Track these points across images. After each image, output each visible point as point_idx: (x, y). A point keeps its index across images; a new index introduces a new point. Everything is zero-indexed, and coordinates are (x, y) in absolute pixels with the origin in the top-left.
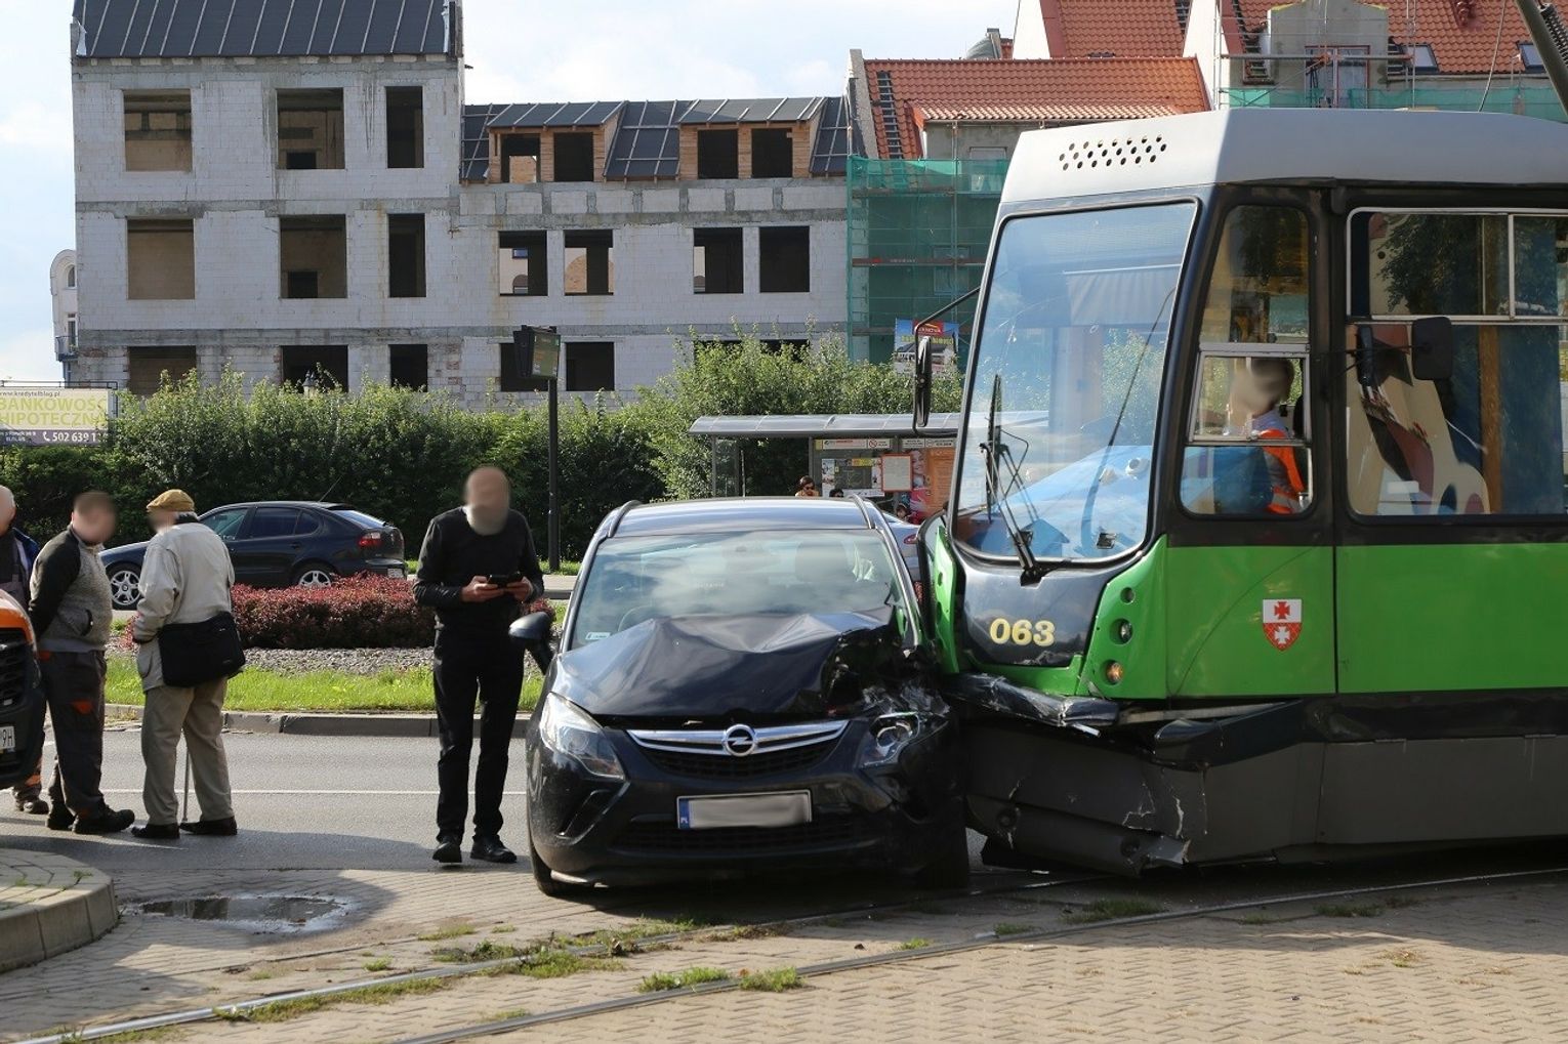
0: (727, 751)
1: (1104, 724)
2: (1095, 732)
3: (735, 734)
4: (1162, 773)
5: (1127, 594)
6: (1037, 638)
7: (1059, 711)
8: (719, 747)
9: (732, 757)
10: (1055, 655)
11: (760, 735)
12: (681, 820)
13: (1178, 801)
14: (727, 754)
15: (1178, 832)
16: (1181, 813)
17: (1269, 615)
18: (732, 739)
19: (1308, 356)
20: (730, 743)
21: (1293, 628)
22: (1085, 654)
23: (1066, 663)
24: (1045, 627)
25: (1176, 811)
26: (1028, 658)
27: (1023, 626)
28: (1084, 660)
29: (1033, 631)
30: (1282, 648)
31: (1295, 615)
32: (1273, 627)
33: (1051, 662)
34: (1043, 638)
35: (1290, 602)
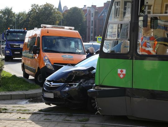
17: (119, 72)
30: (121, 78)
31: (124, 72)
35: (123, 70)
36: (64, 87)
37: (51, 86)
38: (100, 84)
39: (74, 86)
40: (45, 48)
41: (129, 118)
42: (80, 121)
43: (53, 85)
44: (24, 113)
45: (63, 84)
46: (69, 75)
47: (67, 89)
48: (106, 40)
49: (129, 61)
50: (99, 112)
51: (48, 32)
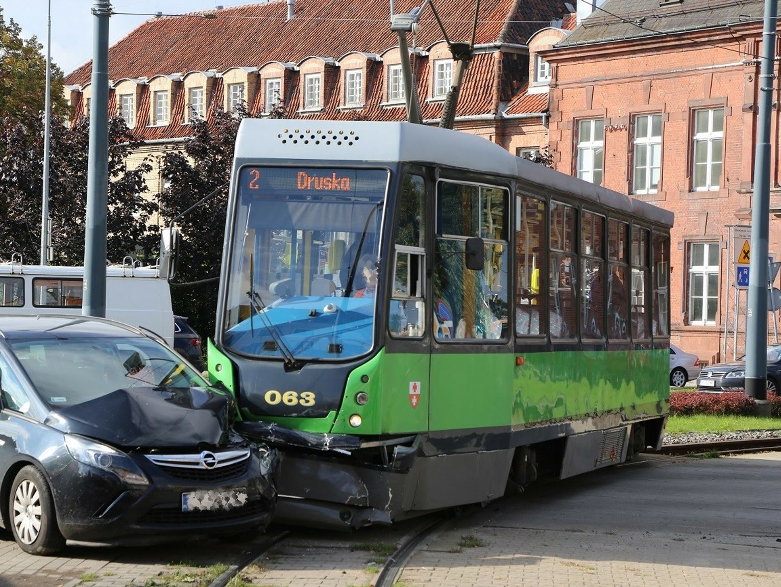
0: (205, 467)
1: (353, 449)
2: (349, 453)
3: (207, 456)
4: (381, 474)
5: (364, 379)
6: (302, 402)
7: (325, 441)
8: (197, 464)
9: (207, 470)
10: (315, 411)
11: (218, 457)
12: (184, 507)
13: (390, 489)
14: (204, 468)
15: (387, 506)
16: (391, 496)
17: (410, 390)
18: (206, 459)
19: (425, 254)
20: (205, 462)
21: (418, 397)
22: (339, 410)
23: (325, 415)
24: (308, 396)
25: (389, 494)
26: (295, 413)
27: (291, 395)
28: (337, 415)
29: (299, 398)
30: (414, 407)
31: (419, 390)
32: (412, 396)
33: (313, 415)
34: (307, 401)
35: (417, 383)
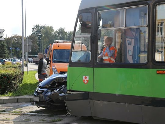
17: (84, 79)
19: (90, 37)
21: (87, 81)
30: (86, 84)
31: (88, 79)
35: (87, 77)
36: (47, 92)
37: (39, 91)
38: (70, 89)
39: (55, 91)
40: (55, 59)
41: (94, 118)
42: (53, 121)
43: (40, 91)
44: (14, 114)
45: (46, 89)
46: (52, 81)
47: (49, 93)
48: (73, 51)
49: (90, 69)
50: (69, 113)
51: (58, 46)
